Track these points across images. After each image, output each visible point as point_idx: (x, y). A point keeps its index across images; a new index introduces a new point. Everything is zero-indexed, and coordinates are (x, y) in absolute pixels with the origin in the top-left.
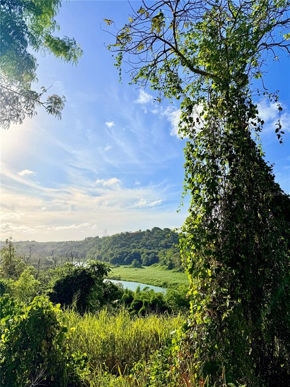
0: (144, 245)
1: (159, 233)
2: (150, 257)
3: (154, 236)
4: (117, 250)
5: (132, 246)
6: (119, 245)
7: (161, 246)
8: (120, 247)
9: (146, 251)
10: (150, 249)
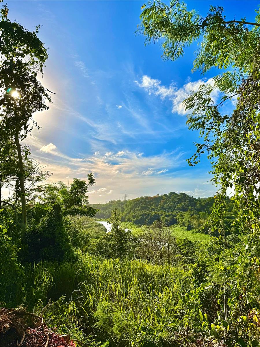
0: (162, 208)
1: (175, 197)
2: (169, 218)
3: (171, 200)
4: (138, 212)
5: (152, 209)
6: (140, 208)
7: (178, 209)
8: (141, 210)
9: (165, 213)
10: (168, 212)
